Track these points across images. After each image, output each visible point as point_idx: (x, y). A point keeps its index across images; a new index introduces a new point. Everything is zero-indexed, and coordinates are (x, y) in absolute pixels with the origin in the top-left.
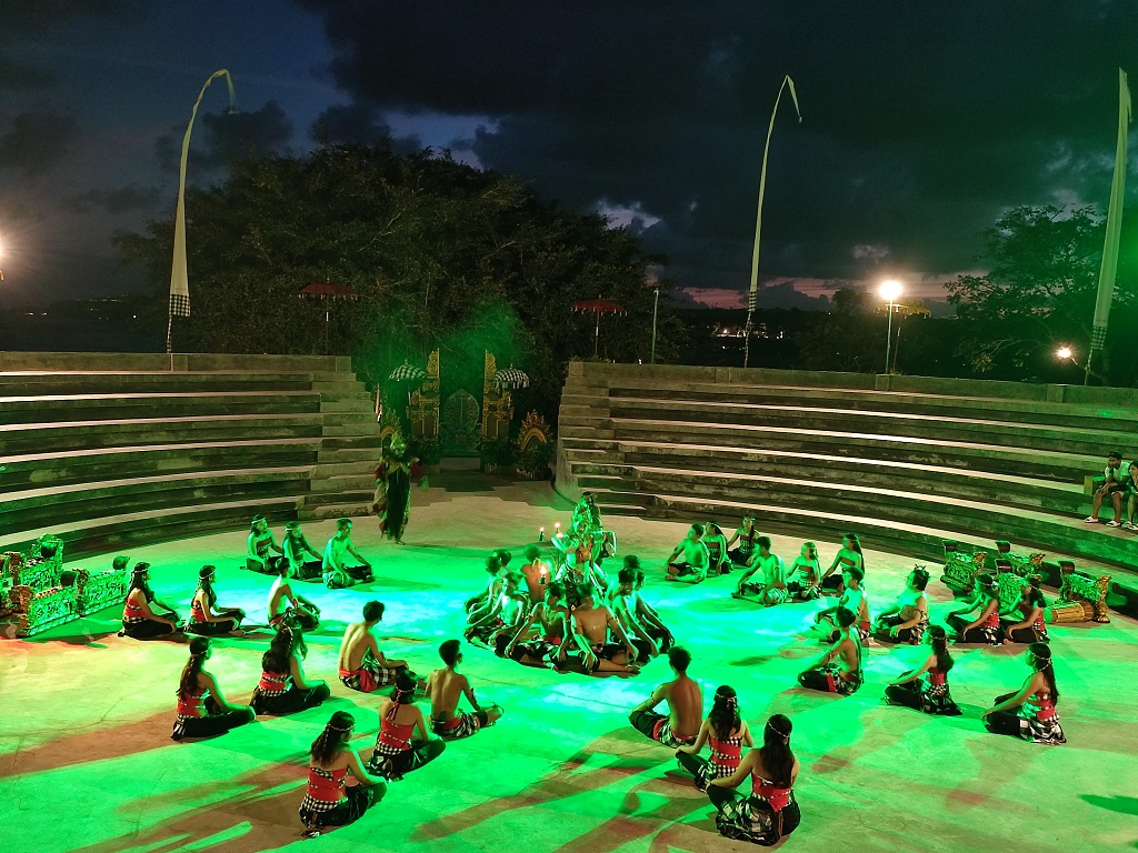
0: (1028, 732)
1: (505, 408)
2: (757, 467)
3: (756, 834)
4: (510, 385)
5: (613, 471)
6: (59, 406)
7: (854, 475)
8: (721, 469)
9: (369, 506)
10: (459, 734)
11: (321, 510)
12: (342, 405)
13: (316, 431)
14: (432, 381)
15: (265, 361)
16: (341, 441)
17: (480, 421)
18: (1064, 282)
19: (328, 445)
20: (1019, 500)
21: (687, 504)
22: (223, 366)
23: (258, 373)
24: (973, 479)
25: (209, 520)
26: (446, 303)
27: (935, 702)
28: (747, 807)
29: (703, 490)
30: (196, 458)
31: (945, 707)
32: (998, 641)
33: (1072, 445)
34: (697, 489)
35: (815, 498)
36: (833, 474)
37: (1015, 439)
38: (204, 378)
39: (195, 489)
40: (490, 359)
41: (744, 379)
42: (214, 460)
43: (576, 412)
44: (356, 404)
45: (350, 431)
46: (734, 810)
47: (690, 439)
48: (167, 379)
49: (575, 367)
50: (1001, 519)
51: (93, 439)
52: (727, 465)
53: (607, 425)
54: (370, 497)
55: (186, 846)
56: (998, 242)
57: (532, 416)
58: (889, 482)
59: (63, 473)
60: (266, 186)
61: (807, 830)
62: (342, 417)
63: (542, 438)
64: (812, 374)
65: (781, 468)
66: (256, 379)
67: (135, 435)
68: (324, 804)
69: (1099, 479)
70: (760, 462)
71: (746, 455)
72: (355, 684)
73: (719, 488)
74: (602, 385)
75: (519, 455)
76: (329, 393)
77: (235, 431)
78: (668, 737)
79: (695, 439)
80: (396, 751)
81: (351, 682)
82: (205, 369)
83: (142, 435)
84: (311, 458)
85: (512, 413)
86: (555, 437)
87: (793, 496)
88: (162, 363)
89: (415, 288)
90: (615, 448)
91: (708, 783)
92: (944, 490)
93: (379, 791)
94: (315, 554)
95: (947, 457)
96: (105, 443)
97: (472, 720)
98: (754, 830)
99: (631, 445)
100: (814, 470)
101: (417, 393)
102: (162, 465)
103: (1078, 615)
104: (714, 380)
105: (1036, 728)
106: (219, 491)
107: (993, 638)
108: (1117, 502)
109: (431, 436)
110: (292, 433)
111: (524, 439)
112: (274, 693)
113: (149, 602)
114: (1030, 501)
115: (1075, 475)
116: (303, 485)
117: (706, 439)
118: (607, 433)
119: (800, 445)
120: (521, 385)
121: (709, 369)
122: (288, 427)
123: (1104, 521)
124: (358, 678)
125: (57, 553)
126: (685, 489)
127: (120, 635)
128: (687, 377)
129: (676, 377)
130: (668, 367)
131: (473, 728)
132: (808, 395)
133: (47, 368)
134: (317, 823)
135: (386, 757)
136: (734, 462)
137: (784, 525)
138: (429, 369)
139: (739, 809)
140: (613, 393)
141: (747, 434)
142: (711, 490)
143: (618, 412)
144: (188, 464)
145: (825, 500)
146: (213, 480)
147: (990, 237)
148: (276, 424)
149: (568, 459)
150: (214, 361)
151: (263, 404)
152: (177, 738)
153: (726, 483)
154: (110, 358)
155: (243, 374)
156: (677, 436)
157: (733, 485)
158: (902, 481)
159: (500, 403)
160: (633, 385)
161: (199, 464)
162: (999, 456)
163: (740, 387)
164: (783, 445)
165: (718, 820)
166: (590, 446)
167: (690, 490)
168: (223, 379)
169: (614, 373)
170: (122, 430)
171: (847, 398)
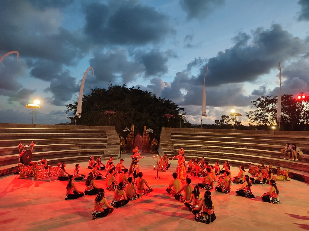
0: (272, 201)
1: (148, 138)
2: (205, 149)
3: (205, 221)
4: (149, 133)
5: (172, 150)
6: (50, 135)
7: (227, 151)
8: (196, 150)
9: (117, 157)
10: (133, 199)
11: (106, 158)
12: (112, 137)
13: (106, 142)
14: (132, 132)
15: (96, 127)
16: (111, 144)
17: (143, 141)
18: (272, 113)
19: (108, 144)
20: (265, 155)
21: (189, 157)
22: (87, 128)
23: (94, 130)
24: (254, 151)
25: (81, 159)
26: (136, 118)
27: (248, 194)
28: (202, 214)
29: (192, 154)
30: (79, 147)
31: (251, 196)
32: (263, 184)
33: (277, 143)
34: (191, 154)
35: (218, 156)
36: (222, 151)
37: (264, 142)
38: (82, 131)
39: (79, 153)
40: (145, 127)
41: (201, 131)
42: (83, 147)
43: (164, 138)
44: (115, 136)
45: (113, 142)
46: (199, 215)
47: (189, 144)
48: (74, 131)
49: (163, 129)
50: (261, 159)
51: (57, 142)
52: (198, 149)
53: (171, 141)
54: (117, 156)
55: (64, 221)
56: (256, 104)
57: (154, 139)
58: (235, 152)
59: (50, 149)
60: (99, 94)
61: (218, 221)
62: (112, 139)
63: (156, 144)
64: (216, 130)
65: (210, 150)
66: (94, 131)
67: (66, 141)
68: (98, 212)
69: (284, 150)
70: (205, 148)
71: (202, 147)
72: (109, 189)
73: (196, 154)
74: (170, 132)
75: (151, 148)
76: (109, 134)
77: (89, 141)
78: (183, 200)
79: (190, 144)
80: (117, 201)
81: (108, 188)
82: (83, 129)
83: (68, 142)
84: (105, 147)
85: (149, 139)
86: (159, 144)
87: (213, 155)
88: (74, 127)
89: (130, 115)
90: (172, 145)
91: (193, 209)
92: (248, 153)
93: (112, 210)
94: (103, 165)
95: (248, 146)
96: (60, 143)
97: (136, 196)
98: (204, 220)
99: (176, 145)
100: (217, 150)
101: (129, 135)
102: (72, 148)
103: (282, 178)
104: (194, 131)
105: (274, 200)
106: (84, 153)
107: (262, 183)
108: (289, 155)
109: (132, 144)
110: (101, 142)
111: (152, 145)
112: (90, 190)
113: (64, 172)
114: (268, 155)
115: (278, 149)
116: (103, 153)
117: (193, 144)
118: (171, 142)
119: (214, 145)
120: (152, 133)
121: (193, 129)
122: (100, 141)
123: (287, 159)
124: (110, 187)
125: (45, 163)
126: (188, 154)
127: (57, 180)
128: (188, 131)
129: (186, 131)
130: (184, 129)
131: (136, 198)
132: (216, 134)
133: (49, 128)
134: (96, 216)
135: (115, 202)
136: (199, 148)
137: (211, 162)
138: (132, 129)
139: (200, 215)
140: (172, 134)
141: (202, 142)
142: (194, 154)
143: (173, 138)
144: (77, 148)
145: (220, 156)
146: (82, 151)
147: (255, 102)
148: (97, 140)
149: (161, 148)
150: (85, 127)
151: (95, 136)
152: (66, 199)
153: (198, 153)
154: (62, 126)
155: (91, 130)
156: (186, 143)
157: (199, 153)
158: (238, 152)
159: (147, 136)
160: (176, 132)
161: (80, 148)
162: (260, 146)
163: (200, 133)
164: (210, 145)
165: (195, 218)
166: (167, 145)
167: (189, 155)
168: (87, 131)
169: (172, 130)
170: (64, 140)
171: (224, 135)
